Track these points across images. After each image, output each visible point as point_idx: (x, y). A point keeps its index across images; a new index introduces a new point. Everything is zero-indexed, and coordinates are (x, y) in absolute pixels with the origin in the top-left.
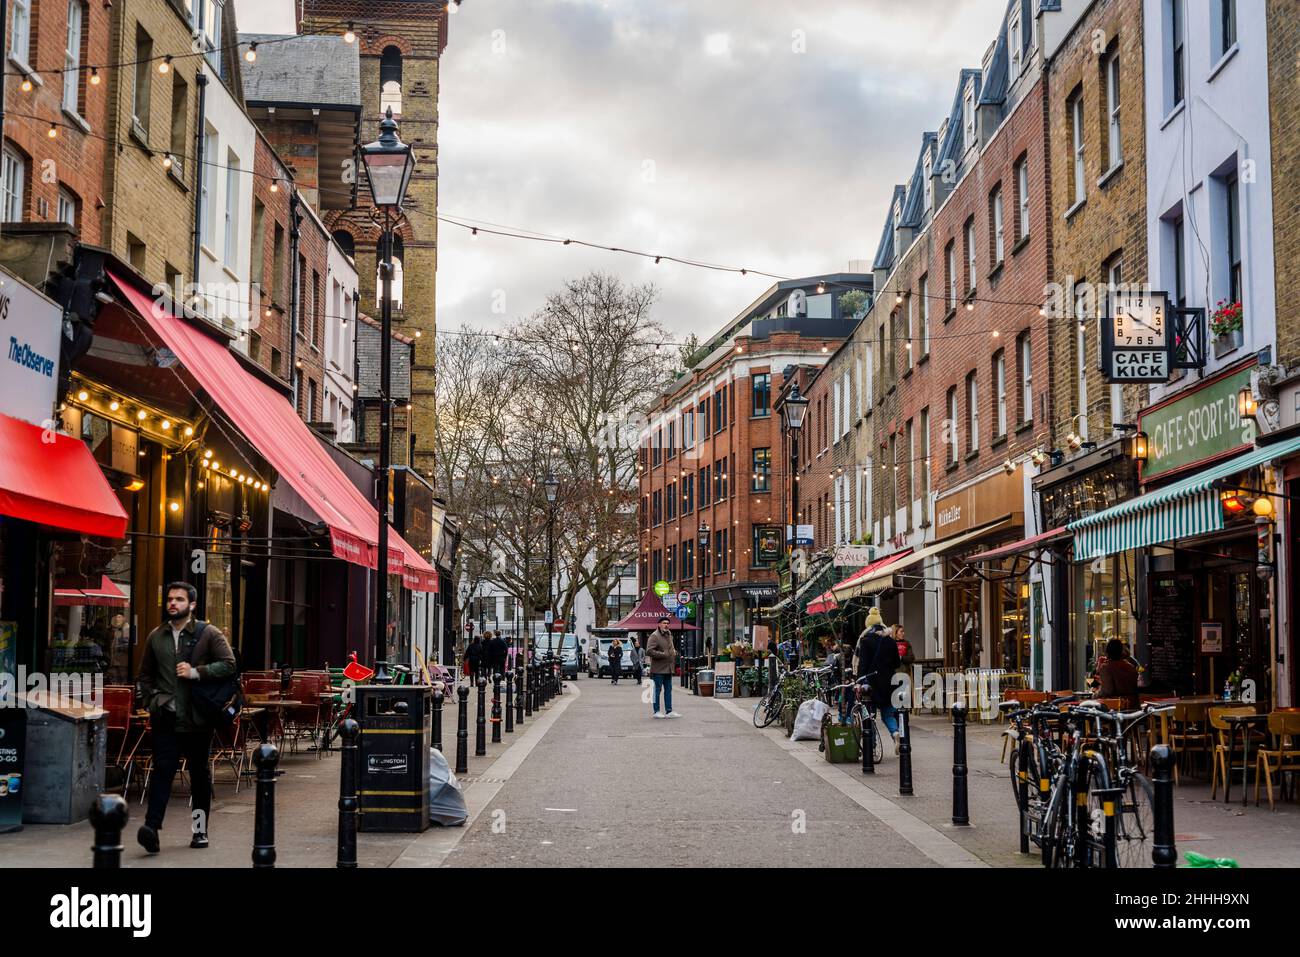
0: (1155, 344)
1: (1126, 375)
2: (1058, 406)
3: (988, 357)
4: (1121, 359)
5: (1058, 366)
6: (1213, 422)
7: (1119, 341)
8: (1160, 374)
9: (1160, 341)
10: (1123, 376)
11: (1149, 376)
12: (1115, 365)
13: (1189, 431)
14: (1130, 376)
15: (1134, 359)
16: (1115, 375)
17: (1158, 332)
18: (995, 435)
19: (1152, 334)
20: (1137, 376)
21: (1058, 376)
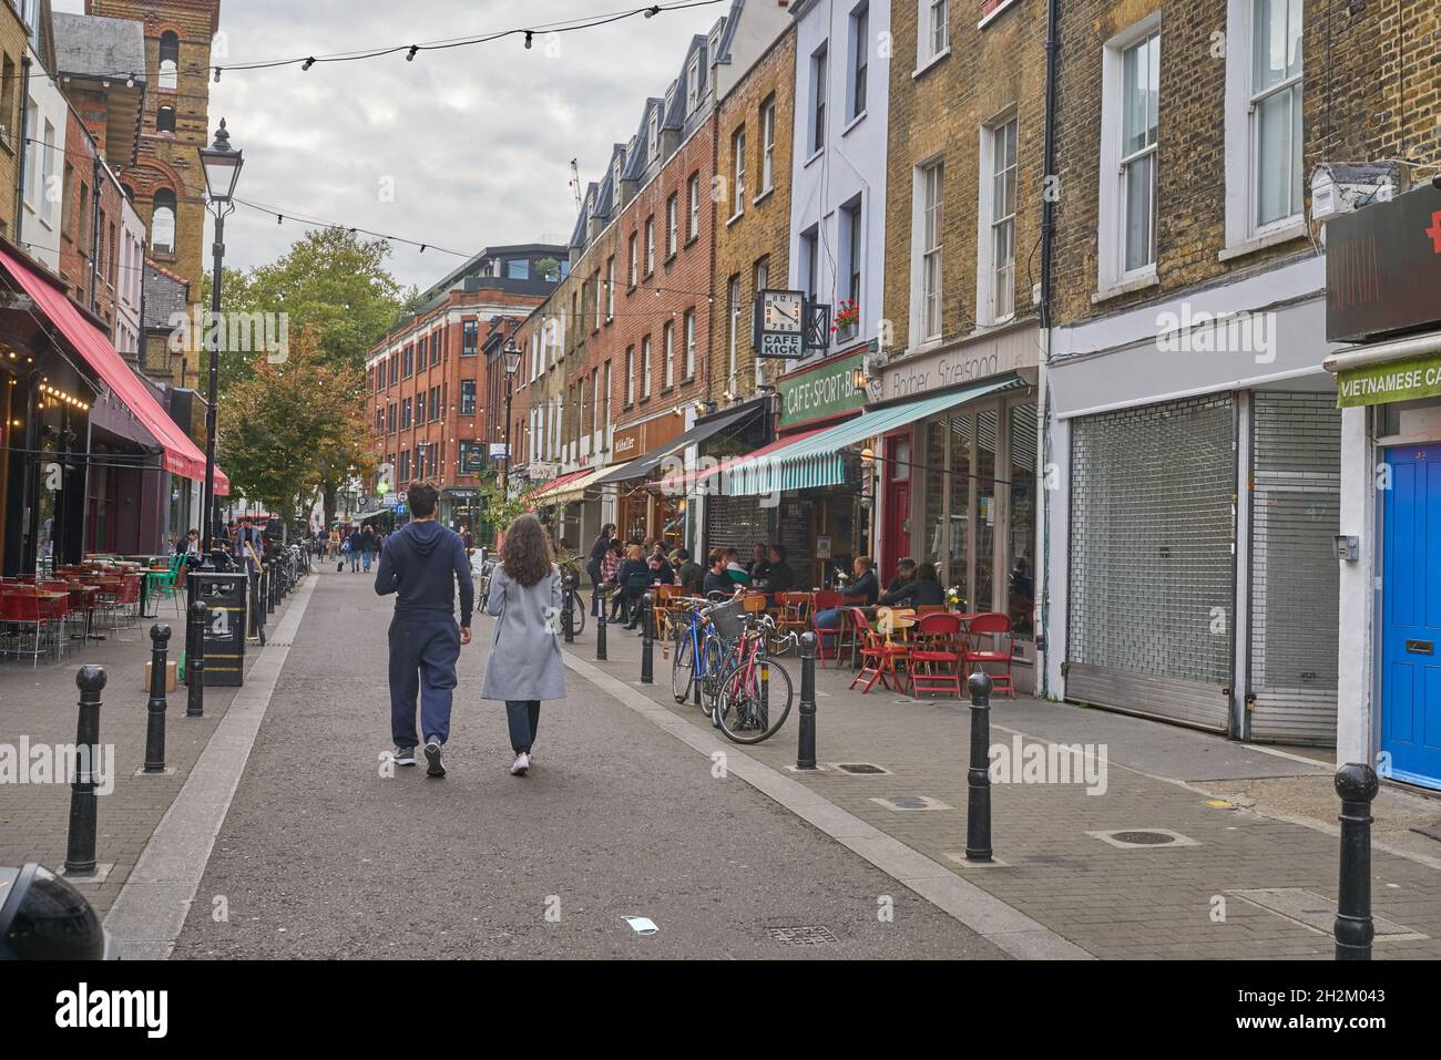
2: (714, 368)
3: (661, 325)
4: (768, 339)
5: (715, 337)
6: (833, 391)
7: (768, 327)
9: (797, 328)
12: (764, 344)
13: (815, 395)
16: (763, 351)
17: (796, 321)
18: (664, 385)
19: (792, 322)
20: (779, 353)
21: (716, 346)
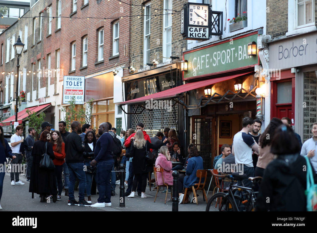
0: (204, 25)
1: (193, 36)
4: (191, 30)
7: (191, 23)
8: (205, 37)
9: (206, 24)
10: (192, 36)
11: (201, 37)
12: (189, 32)
14: (194, 37)
15: (196, 30)
16: (189, 36)
17: (205, 20)
19: (203, 20)
20: (197, 37)
